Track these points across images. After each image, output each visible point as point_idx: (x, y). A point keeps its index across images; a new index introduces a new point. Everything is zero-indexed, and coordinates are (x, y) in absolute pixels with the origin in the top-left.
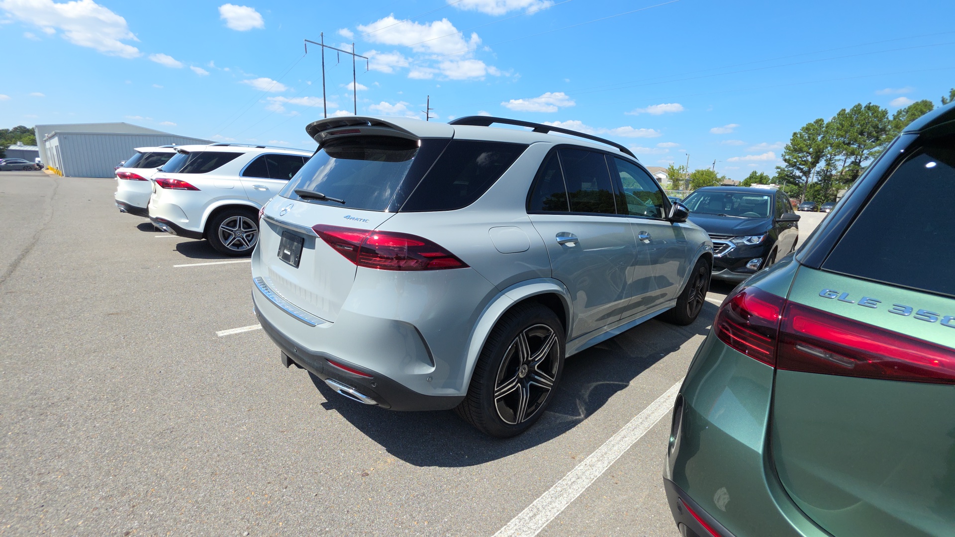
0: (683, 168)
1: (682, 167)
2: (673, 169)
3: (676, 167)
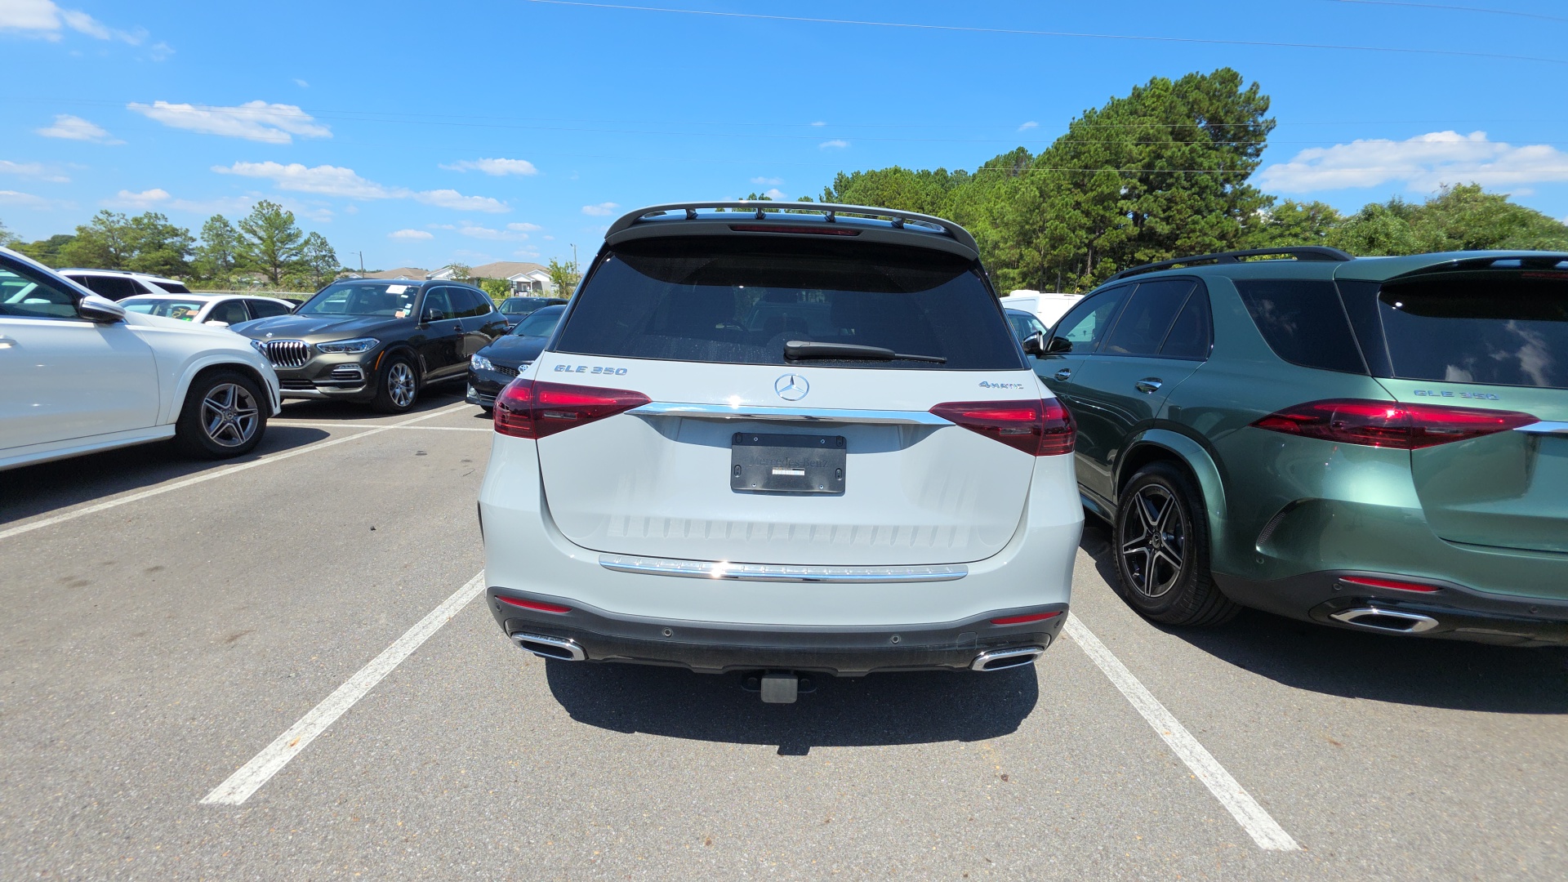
0: (571, 266)
1: (569, 265)
2: (557, 267)
3: (561, 265)
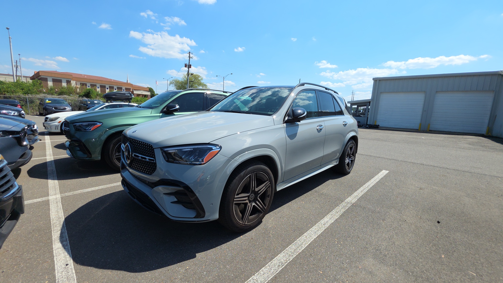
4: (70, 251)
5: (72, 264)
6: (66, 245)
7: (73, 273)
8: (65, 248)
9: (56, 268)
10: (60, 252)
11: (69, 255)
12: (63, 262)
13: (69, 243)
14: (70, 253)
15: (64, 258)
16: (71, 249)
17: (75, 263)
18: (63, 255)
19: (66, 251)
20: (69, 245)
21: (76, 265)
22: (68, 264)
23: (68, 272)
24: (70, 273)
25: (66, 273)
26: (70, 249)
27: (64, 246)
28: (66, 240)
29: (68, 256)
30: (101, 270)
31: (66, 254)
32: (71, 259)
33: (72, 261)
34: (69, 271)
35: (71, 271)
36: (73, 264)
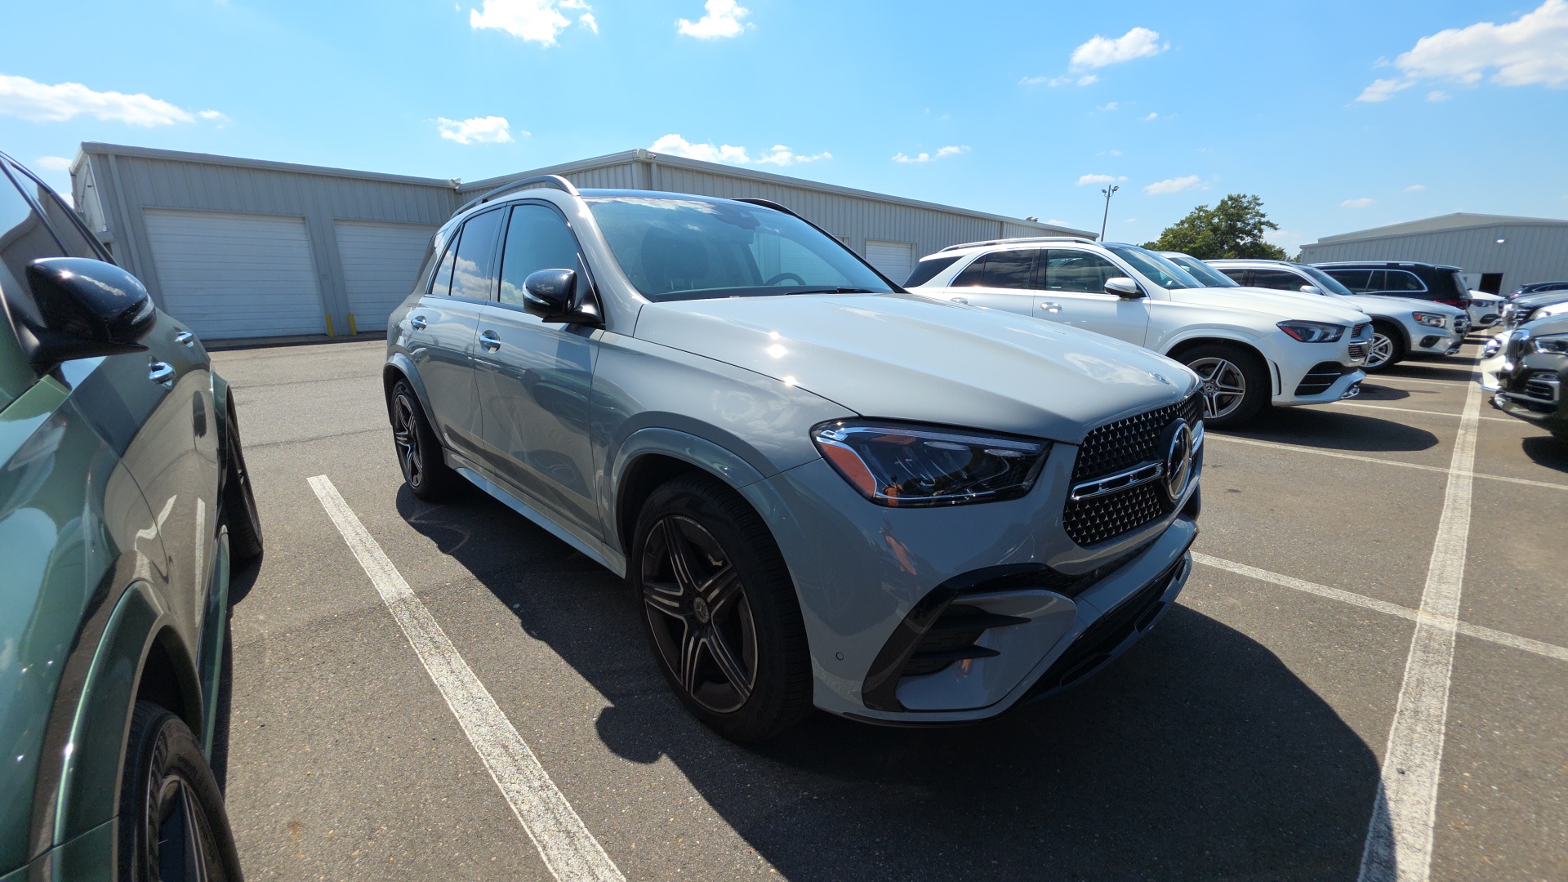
4: (1376, 806)
5: (1386, 763)
6: (1382, 837)
7: (1393, 742)
8: (1390, 829)
9: (1435, 788)
10: (1410, 829)
11: (1383, 793)
12: (1411, 790)
13: (1368, 837)
14: (1378, 797)
15: (1404, 797)
16: (1371, 808)
17: (1379, 759)
18: (1404, 812)
19: (1388, 815)
20: (1371, 829)
21: (1376, 753)
22: (1396, 772)
23: (1406, 753)
24: (1402, 748)
25: (1412, 757)
26: (1375, 813)
27: (1390, 844)
28: (1371, 861)
29: (1389, 793)
30: (1328, 701)
31: (1391, 805)
32: (1383, 778)
33: (1384, 772)
34: (1403, 754)
35: (1396, 750)
36: (1383, 762)
